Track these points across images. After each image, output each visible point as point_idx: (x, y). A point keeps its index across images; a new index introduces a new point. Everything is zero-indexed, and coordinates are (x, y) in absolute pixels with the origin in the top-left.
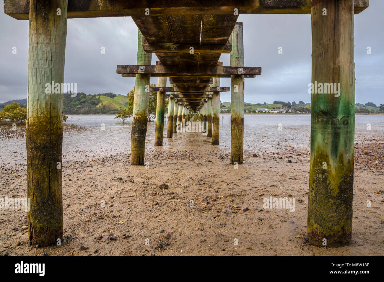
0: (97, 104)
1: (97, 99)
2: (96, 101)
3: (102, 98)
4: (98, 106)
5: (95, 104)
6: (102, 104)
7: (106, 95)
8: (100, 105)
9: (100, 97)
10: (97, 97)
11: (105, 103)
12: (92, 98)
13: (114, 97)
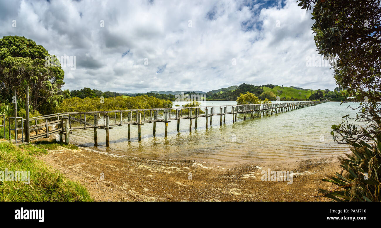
0: (261, 93)
1: (261, 89)
2: (260, 91)
3: (264, 88)
4: (261, 95)
5: (259, 93)
6: (264, 93)
7: (268, 86)
8: (263, 93)
9: (263, 88)
10: (261, 88)
11: (265, 92)
12: (257, 89)
13: (273, 87)
